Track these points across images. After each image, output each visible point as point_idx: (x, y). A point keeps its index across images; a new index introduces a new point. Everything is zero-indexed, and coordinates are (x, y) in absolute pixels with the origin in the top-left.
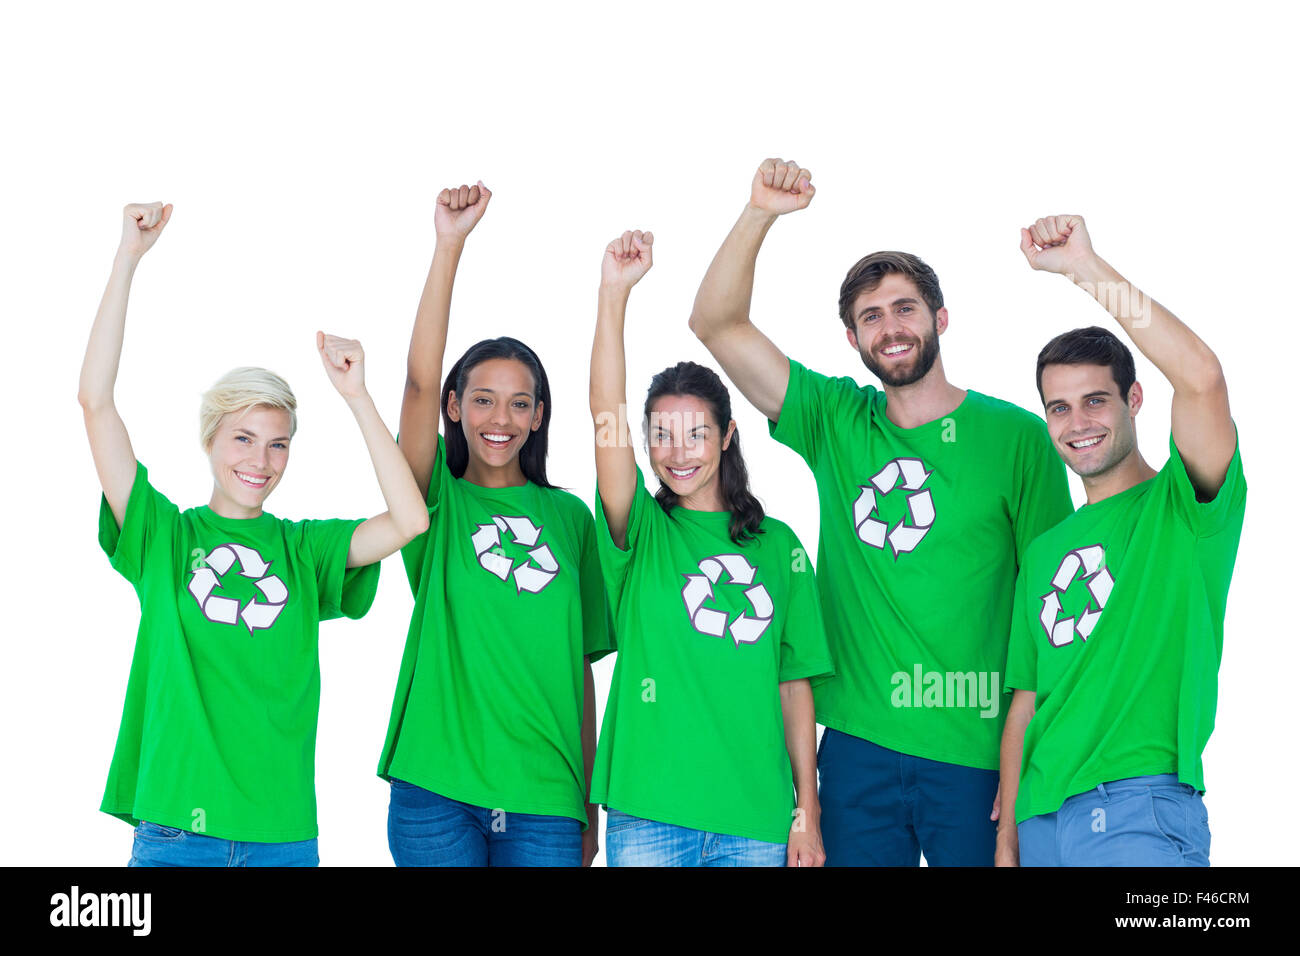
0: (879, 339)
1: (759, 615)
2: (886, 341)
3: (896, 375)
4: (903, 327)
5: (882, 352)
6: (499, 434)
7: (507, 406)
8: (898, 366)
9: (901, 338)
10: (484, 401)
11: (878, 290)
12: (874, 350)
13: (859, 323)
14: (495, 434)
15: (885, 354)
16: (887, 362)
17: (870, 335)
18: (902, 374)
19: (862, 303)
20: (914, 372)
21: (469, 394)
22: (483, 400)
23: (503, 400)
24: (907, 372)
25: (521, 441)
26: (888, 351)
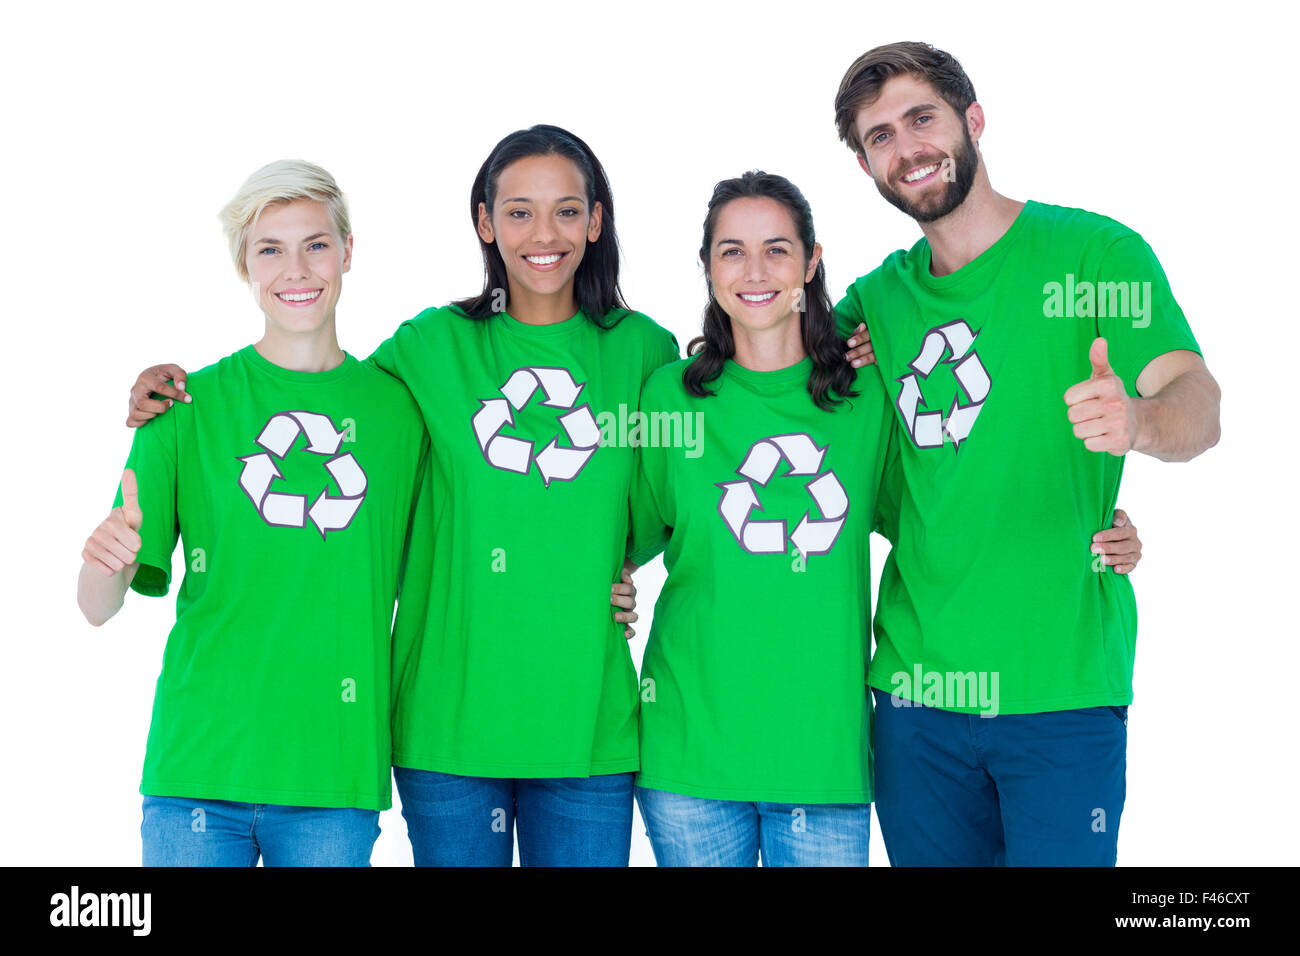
0: (895, 165)
1: (827, 516)
2: (904, 166)
3: (924, 208)
4: (924, 145)
5: (903, 180)
6: (544, 255)
7: (551, 219)
8: (925, 195)
9: (922, 160)
10: (521, 214)
11: (882, 100)
12: (891, 179)
13: (867, 147)
14: (539, 255)
15: (906, 182)
16: (910, 192)
17: (884, 159)
18: (932, 205)
19: (866, 121)
20: (947, 198)
21: (500, 207)
22: (518, 212)
23: (544, 210)
24: (939, 200)
25: (575, 258)
26: (910, 178)
